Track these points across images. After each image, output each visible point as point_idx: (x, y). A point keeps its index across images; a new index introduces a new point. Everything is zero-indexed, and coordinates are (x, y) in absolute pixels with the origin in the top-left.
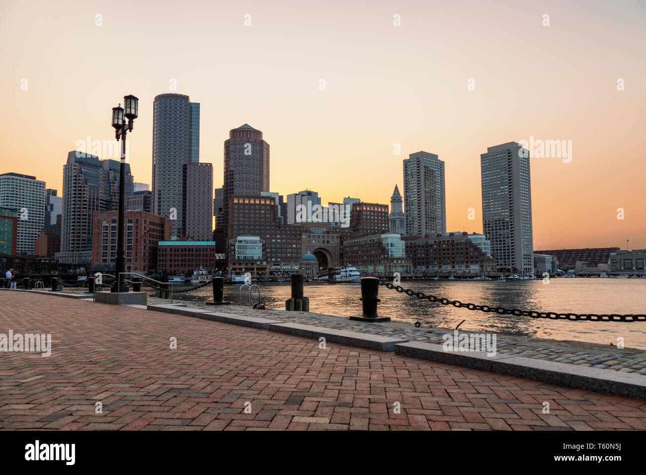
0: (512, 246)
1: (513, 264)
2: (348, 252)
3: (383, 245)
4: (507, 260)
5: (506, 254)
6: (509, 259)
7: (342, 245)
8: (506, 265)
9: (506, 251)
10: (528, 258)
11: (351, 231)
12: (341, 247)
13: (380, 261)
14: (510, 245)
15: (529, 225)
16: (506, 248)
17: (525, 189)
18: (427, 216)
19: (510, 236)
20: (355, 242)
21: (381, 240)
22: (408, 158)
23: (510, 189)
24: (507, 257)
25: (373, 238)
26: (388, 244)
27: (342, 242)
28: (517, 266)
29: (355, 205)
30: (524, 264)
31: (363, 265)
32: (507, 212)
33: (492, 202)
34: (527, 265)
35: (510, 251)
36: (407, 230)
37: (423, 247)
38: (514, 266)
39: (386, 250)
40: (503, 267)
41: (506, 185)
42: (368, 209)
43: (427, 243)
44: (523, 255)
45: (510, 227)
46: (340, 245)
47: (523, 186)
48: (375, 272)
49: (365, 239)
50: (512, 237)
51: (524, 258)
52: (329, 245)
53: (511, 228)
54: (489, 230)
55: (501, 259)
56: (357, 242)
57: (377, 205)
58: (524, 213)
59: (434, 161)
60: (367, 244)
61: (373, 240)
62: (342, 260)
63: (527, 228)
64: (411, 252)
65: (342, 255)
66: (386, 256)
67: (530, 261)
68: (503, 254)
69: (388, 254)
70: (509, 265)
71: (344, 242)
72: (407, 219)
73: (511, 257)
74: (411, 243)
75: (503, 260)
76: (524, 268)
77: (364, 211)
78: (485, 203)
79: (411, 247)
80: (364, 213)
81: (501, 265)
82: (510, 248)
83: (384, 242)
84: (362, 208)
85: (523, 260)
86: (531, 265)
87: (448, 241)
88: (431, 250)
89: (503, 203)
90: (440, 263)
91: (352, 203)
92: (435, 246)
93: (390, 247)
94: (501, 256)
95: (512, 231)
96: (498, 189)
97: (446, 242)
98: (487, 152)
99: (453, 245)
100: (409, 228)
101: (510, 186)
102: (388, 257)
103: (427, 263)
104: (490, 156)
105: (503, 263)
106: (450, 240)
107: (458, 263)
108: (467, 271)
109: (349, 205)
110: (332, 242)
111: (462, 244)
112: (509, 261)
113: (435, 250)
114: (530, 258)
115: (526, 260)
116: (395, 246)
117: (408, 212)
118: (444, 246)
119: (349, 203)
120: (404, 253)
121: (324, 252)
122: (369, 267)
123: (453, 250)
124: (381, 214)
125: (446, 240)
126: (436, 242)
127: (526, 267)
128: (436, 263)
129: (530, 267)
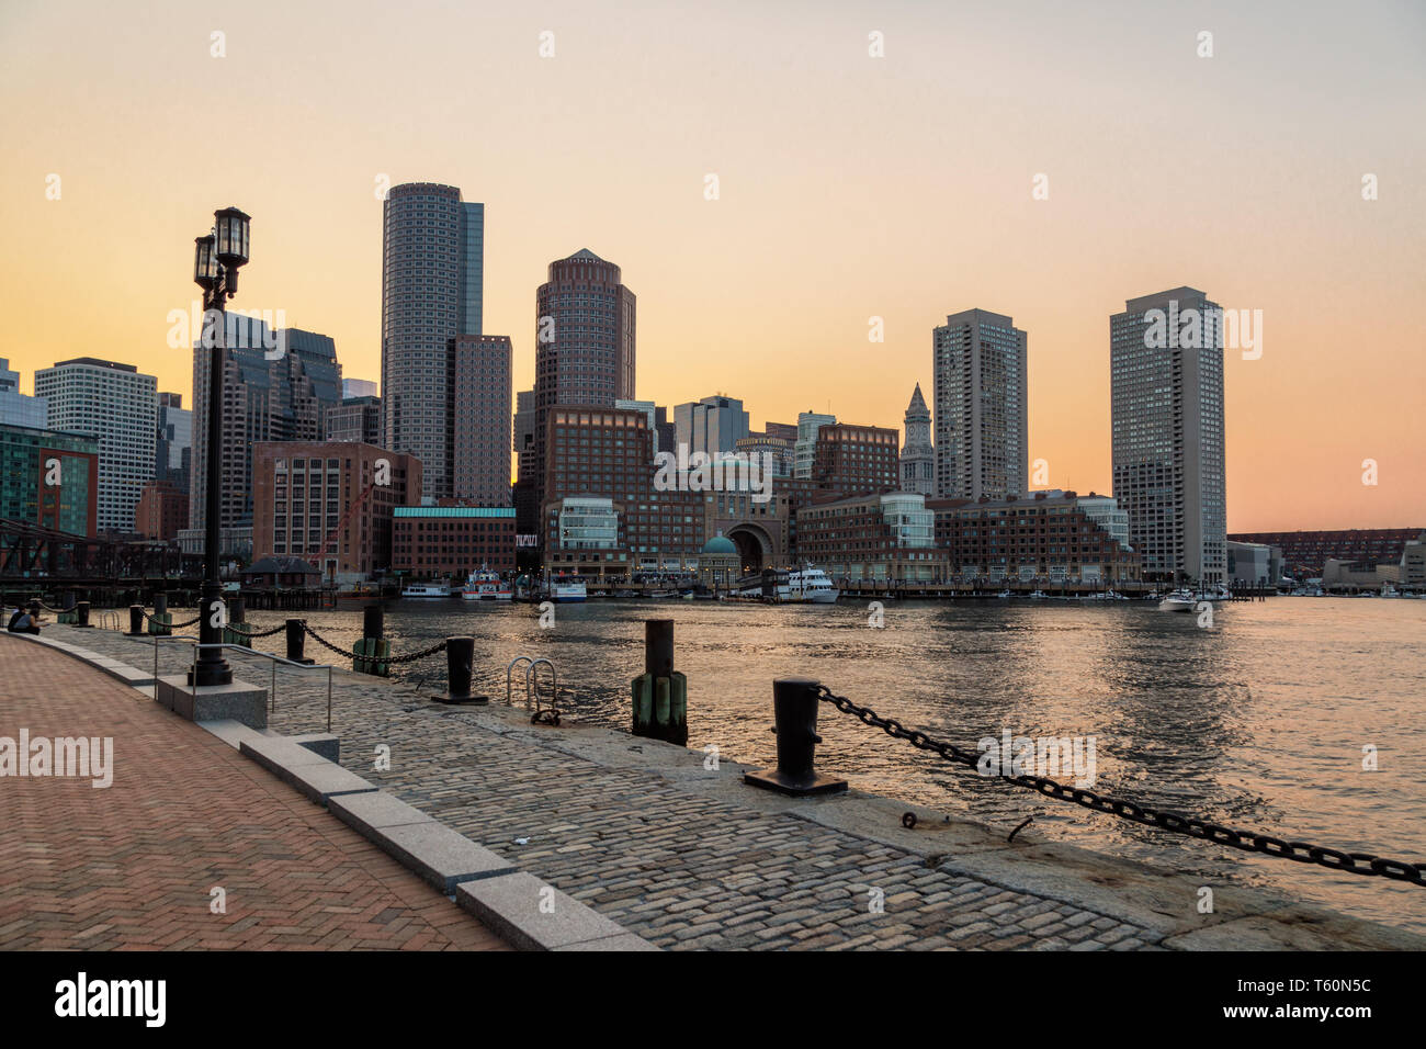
0: (1179, 524)
1: (1179, 565)
2: (806, 535)
3: (886, 520)
4: (1165, 555)
5: (1165, 541)
6: (1170, 552)
7: (795, 518)
8: (1163, 565)
9: (1165, 535)
10: (1215, 552)
11: (814, 487)
12: (793, 523)
13: (877, 555)
14: (1175, 521)
15: (1218, 477)
16: (1165, 528)
17: (1212, 395)
18: (986, 455)
19: (1174, 500)
20: (822, 513)
21: (881, 508)
22: (945, 323)
23: (1176, 394)
24: (1165, 548)
25: (863, 505)
26: (896, 518)
27: (793, 512)
28: (1190, 569)
29: (823, 430)
30: (1206, 565)
31: (839, 563)
32: (1168, 446)
33: (1134, 424)
34: (1211, 565)
35: (1174, 534)
36: (940, 486)
37: (975, 524)
38: (1182, 568)
39: (891, 531)
40: (1157, 570)
41: (1167, 386)
42: (854, 438)
43: (984, 514)
44: (1202, 545)
45: (1174, 480)
46: (790, 518)
47: (1207, 388)
48: (866, 580)
49: (846, 506)
50: (1178, 503)
51: (1205, 551)
52: (764, 517)
53: (1177, 483)
54: (1127, 487)
55: (1152, 552)
56: (828, 512)
57: (874, 431)
58: (1208, 448)
59: (1004, 331)
60: (850, 517)
61: (864, 508)
62: (793, 551)
63: (1213, 483)
64: (948, 535)
65: (793, 540)
66: (892, 544)
67: (1220, 558)
68: (1156, 542)
69: (896, 540)
70: (1170, 565)
71: (800, 512)
72: (941, 461)
73: (1175, 548)
74: (949, 516)
75: (1157, 555)
76: (1206, 574)
77: (844, 443)
78: (1117, 426)
79: (948, 525)
80: (845, 447)
81: (1153, 565)
82: (1174, 527)
83: (887, 513)
84: (840, 437)
85: (1203, 555)
86: (1220, 565)
87: (1032, 512)
88: (994, 532)
89: (1159, 427)
90: (1013, 561)
91: (816, 426)
92: (1003, 523)
93: (900, 524)
94: (1153, 545)
95: (1178, 489)
96: (1150, 395)
97: (1027, 514)
98: (1124, 310)
99: (1043, 521)
100: (944, 482)
101: (1176, 388)
102: (896, 546)
103: (985, 560)
104: (1132, 320)
105: (1157, 562)
106: (1037, 509)
107: (1053, 560)
108: (1074, 579)
109: (812, 430)
110: (773, 512)
111: (1062, 517)
112: (1171, 558)
113: (1003, 532)
114: (1220, 551)
115: (1208, 555)
116: (912, 521)
117: (944, 445)
118: (1023, 522)
119: (812, 426)
120: (933, 538)
121: (755, 534)
122: (853, 567)
123: (1043, 531)
124: (883, 450)
125: (1027, 509)
126: (1004, 513)
127: (1209, 570)
128: (1003, 561)
129: (1220, 571)
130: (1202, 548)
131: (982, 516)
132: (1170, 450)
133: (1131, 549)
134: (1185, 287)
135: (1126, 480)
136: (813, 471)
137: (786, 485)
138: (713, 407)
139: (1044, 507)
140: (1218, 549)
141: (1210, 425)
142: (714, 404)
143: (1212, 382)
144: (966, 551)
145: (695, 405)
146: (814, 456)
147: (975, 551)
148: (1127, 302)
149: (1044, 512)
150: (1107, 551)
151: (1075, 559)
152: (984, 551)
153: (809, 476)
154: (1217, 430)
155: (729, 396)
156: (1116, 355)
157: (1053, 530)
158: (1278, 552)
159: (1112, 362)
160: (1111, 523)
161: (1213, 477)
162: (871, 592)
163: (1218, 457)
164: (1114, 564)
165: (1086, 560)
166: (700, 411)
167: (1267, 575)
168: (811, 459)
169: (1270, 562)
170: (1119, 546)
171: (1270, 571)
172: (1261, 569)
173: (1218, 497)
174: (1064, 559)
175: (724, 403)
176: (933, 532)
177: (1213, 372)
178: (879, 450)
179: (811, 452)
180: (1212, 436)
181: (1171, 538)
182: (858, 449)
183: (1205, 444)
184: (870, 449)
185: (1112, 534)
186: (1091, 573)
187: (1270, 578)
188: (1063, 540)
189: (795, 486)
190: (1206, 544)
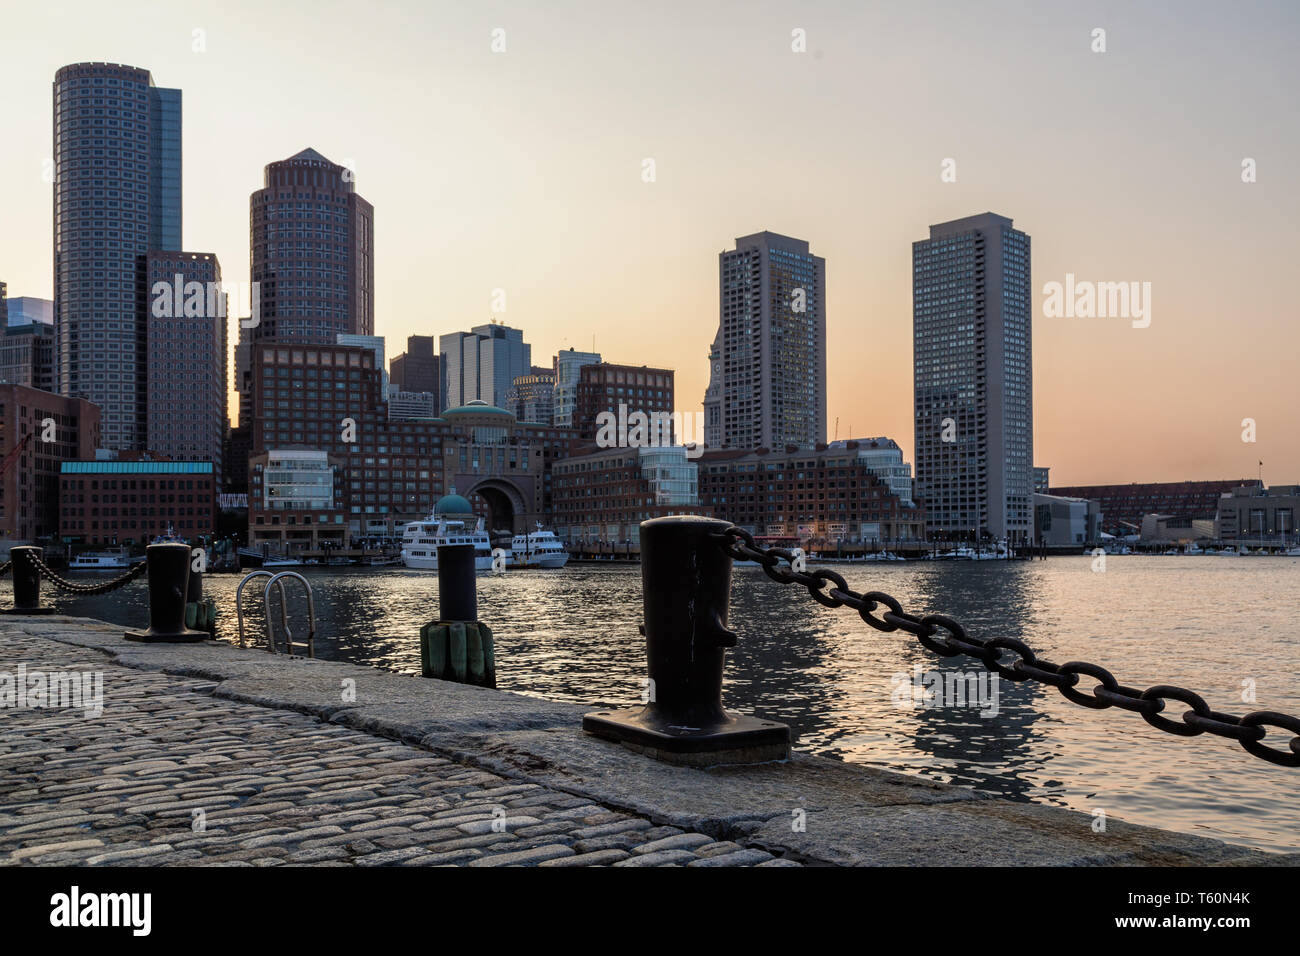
0: (981, 476)
1: (982, 522)
2: (561, 491)
3: (644, 474)
4: (968, 511)
5: (968, 496)
6: (973, 507)
7: (550, 473)
8: (965, 522)
9: (968, 489)
10: (1020, 507)
11: (575, 436)
12: (548, 477)
13: (634, 514)
14: (977, 473)
15: (1024, 425)
16: (967, 481)
17: (1017, 334)
18: (778, 399)
19: (977, 450)
20: (577, 466)
21: (640, 461)
22: (733, 247)
23: (979, 333)
24: (968, 504)
25: (620, 457)
26: (654, 472)
27: (548, 465)
28: (992, 528)
29: (586, 370)
30: (1009, 522)
31: (595, 523)
32: (971, 390)
33: (937, 365)
34: (1015, 522)
35: (977, 488)
37: (751, 478)
38: (985, 525)
39: (650, 487)
40: (961, 528)
41: (970, 323)
42: (620, 380)
43: (761, 467)
44: (1005, 498)
45: (976, 428)
46: (545, 473)
47: (1012, 326)
48: (622, 542)
49: (602, 459)
50: (981, 453)
51: (1009, 506)
52: (515, 472)
53: (980, 431)
54: (929, 436)
55: (955, 508)
56: (583, 465)
57: (644, 371)
58: (1013, 393)
59: (798, 257)
60: (606, 472)
61: (620, 460)
62: (549, 510)
63: (1018, 432)
64: (723, 491)
65: (548, 498)
66: (649, 501)
67: (1025, 514)
68: (959, 496)
69: (653, 496)
70: (973, 523)
71: (555, 465)
72: (728, 406)
73: (978, 503)
74: (724, 469)
75: (959, 511)
76: (1009, 532)
77: (610, 385)
78: (920, 367)
79: (723, 479)
80: (610, 390)
81: (955, 523)
82: (977, 480)
83: (646, 466)
84: (605, 378)
85: (1005, 511)
86: (1025, 522)
87: (811, 464)
88: (771, 488)
89: (961, 369)
90: (791, 519)
91: (578, 366)
92: (780, 477)
93: (658, 479)
94: (956, 500)
95: (980, 438)
96: (953, 333)
97: (806, 467)
98: (927, 237)
99: (822, 475)
100: (731, 430)
101: (979, 325)
102: (654, 503)
103: (761, 518)
104: (935, 248)
105: (960, 519)
106: (816, 461)
107: (832, 518)
108: (854, 538)
109: (573, 371)
110: (525, 466)
111: (842, 471)
112: (972, 515)
113: (780, 487)
114: (1025, 507)
115: (1012, 511)
116: (671, 475)
117: (731, 388)
118: (801, 475)
119: (573, 365)
120: (696, 494)
121: (505, 491)
122: (608, 527)
123: (822, 485)
124: (655, 395)
125: (806, 461)
126: (782, 465)
127: (1013, 527)
128: (781, 519)
129: (1025, 528)
130: (1005, 503)
131: (758, 469)
132: (973, 394)
133: (912, 504)
134: (989, 213)
135: (928, 428)
136: (574, 417)
137: (541, 435)
138: (487, 338)
139: (823, 459)
140: (1022, 504)
141: (1015, 367)
142: (488, 334)
143: (1017, 319)
144: (742, 509)
145: (465, 335)
146: (575, 400)
147: (751, 509)
148: (931, 227)
149: (823, 464)
150: (887, 506)
151: (854, 517)
152: (762, 509)
153: (570, 424)
154: (1023, 373)
155: (505, 325)
156: (919, 288)
157: (832, 485)
158: (1096, 506)
159: (915, 295)
160: (891, 477)
161: (1018, 424)
162: (624, 555)
163: (1024, 402)
164: (894, 521)
165: (865, 518)
166: (471, 342)
167: (1084, 532)
168: (572, 404)
169: (1087, 517)
170: (899, 502)
171: (1087, 527)
172: (1078, 525)
173: (1024, 447)
174: (842, 517)
175: (499, 333)
176: (696, 488)
177: (1019, 308)
178: (650, 394)
179: (570, 396)
180: (1018, 379)
181: (973, 492)
182: (626, 392)
183: (1009, 388)
184: (640, 393)
185: (892, 488)
186: (870, 530)
187: (1087, 536)
188: (842, 495)
189: (552, 435)
190: (1009, 499)
